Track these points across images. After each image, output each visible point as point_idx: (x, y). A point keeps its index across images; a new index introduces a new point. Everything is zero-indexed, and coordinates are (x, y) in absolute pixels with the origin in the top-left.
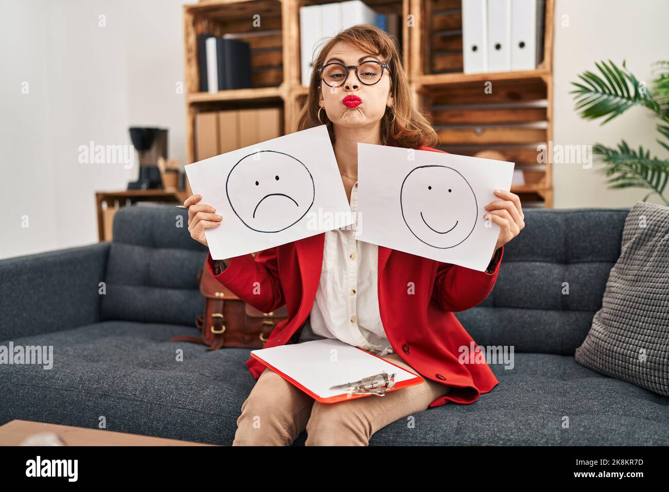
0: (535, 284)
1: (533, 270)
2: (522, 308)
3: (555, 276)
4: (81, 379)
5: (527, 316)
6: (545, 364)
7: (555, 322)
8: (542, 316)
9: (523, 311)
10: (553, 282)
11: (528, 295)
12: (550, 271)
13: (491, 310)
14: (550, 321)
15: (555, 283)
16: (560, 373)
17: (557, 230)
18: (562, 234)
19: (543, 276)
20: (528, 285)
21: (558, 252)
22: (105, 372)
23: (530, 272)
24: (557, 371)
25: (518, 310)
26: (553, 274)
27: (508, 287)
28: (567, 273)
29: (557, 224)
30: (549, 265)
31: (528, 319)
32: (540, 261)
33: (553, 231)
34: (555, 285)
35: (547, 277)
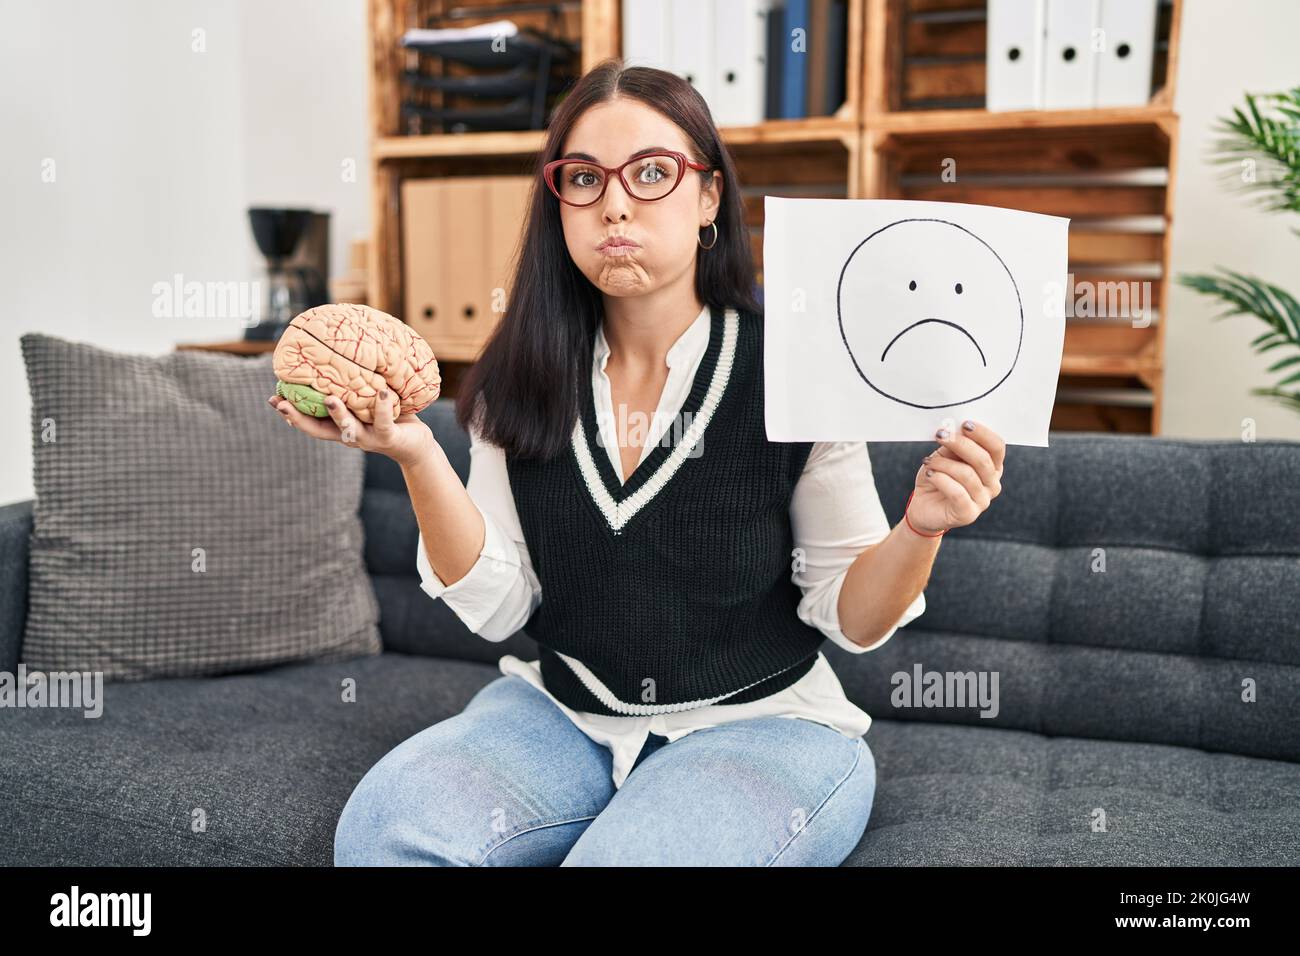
0: (1143, 597)
1: (1140, 566)
2: (1113, 648)
3: (1187, 581)
4: (175, 804)
5: (1124, 665)
6: (1175, 768)
7: (1187, 683)
8: (1157, 666)
9: (1116, 654)
10: (1181, 593)
11: (1127, 621)
12: (1176, 570)
13: (1044, 648)
14: (1175, 678)
15: (1187, 596)
16: (1212, 791)
17: (1193, 482)
18: (1203, 492)
19: (1160, 581)
20: (1127, 599)
21: (1193, 529)
22: (227, 790)
23: (1132, 570)
24: (1205, 786)
25: (1104, 653)
26: (1183, 577)
27: (1083, 602)
28: (1213, 577)
29: (1193, 469)
30: (1174, 556)
31: (1127, 673)
32: (1153, 547)
33: (1183, 483)
34: (1186, 602)
35: (1170, 582)
